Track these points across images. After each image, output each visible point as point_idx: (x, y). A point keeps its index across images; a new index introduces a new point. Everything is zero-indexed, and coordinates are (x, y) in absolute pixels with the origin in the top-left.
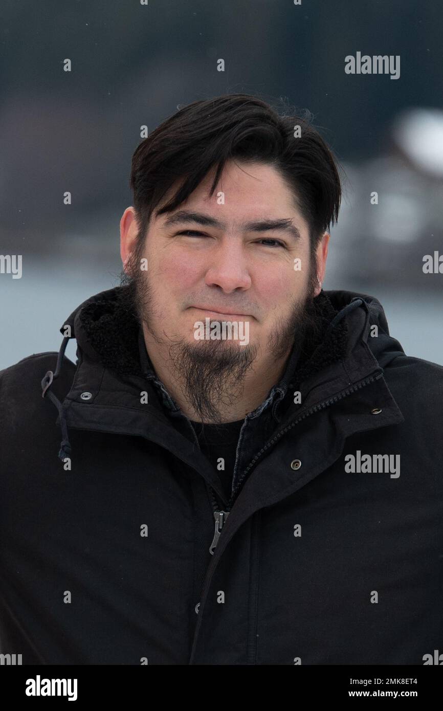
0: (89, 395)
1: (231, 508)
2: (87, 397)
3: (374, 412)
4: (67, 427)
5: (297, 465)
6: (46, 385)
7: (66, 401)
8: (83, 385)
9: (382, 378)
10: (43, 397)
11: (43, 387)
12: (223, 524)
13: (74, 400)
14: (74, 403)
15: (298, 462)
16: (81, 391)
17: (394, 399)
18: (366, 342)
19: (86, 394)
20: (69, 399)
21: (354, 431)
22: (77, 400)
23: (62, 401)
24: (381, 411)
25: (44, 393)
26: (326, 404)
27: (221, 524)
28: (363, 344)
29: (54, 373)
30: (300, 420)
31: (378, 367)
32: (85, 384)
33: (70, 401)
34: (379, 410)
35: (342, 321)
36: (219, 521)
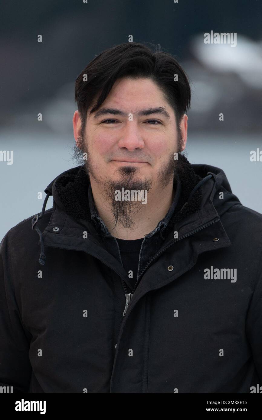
0: (57, 229)
1: (135, 291)
2: (56, 230)
3: (215, 240)
4: (44, 246)
5: (171, 269)
6: (34, 222)
7: (45, 232)
8: (55, 223)
9: (219, 221)
10: (32, 229)
11: (32, 224)
12: (130, 300)
13: (49, 231)
14: (49, 233)
15: (172, 267)
16: (53, 227)
17: (226, 233)
18: (212, 201)
19: (56, 228)
20: (46, 230)
21: (203, 251)
22: (51, 231)
23: (42, 232)
24: (218, 240)
25: (33, 227)
26: (187, 235)
27: (129, 300)
28: (210, 202)
29: (39, 216)
30: (173, 243)
31: (217, 215)
32: (56, 223)
33: (47, 232)
34: (217, 239)
35: (199, 189)
36: (128, 298)
